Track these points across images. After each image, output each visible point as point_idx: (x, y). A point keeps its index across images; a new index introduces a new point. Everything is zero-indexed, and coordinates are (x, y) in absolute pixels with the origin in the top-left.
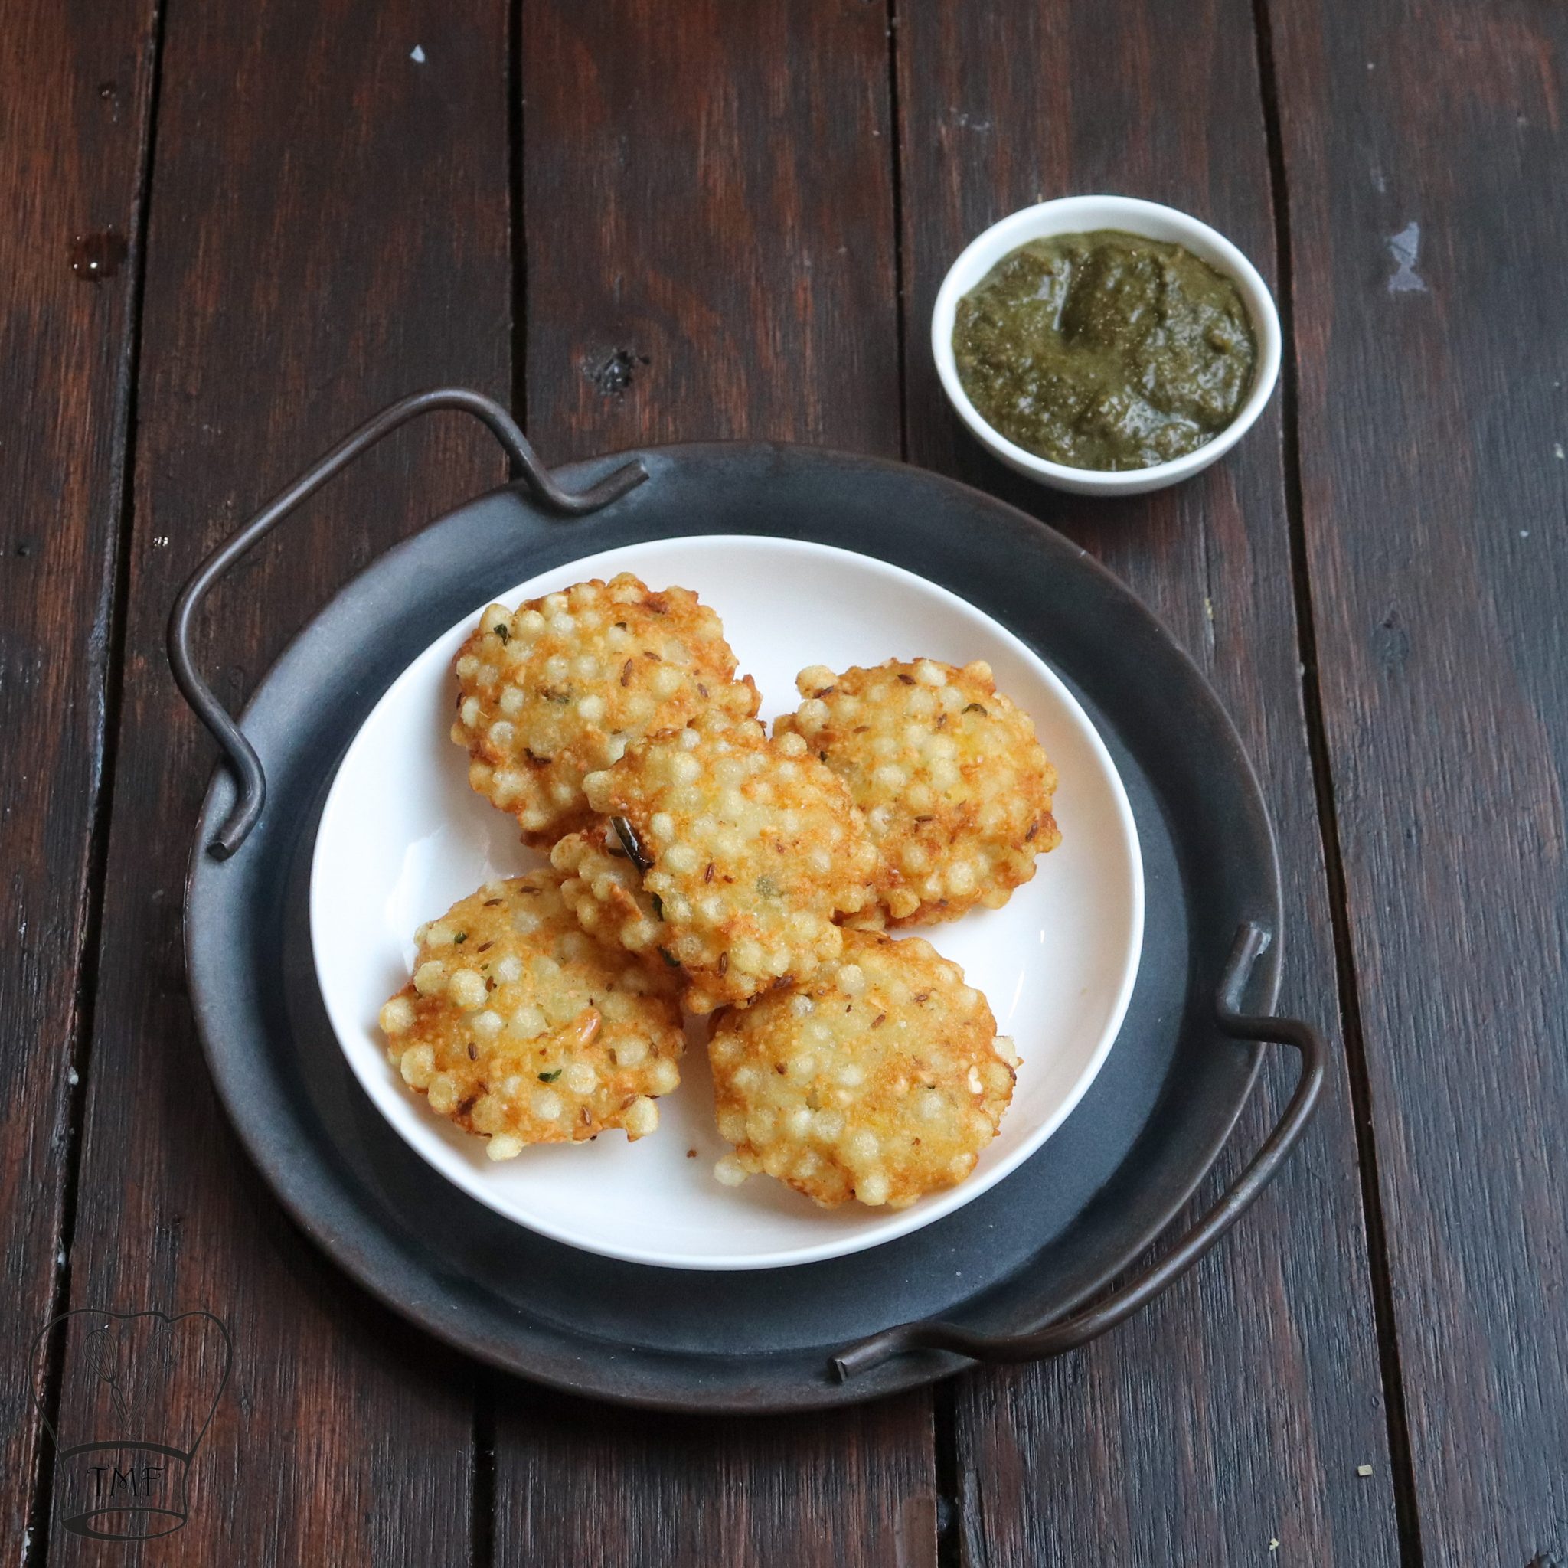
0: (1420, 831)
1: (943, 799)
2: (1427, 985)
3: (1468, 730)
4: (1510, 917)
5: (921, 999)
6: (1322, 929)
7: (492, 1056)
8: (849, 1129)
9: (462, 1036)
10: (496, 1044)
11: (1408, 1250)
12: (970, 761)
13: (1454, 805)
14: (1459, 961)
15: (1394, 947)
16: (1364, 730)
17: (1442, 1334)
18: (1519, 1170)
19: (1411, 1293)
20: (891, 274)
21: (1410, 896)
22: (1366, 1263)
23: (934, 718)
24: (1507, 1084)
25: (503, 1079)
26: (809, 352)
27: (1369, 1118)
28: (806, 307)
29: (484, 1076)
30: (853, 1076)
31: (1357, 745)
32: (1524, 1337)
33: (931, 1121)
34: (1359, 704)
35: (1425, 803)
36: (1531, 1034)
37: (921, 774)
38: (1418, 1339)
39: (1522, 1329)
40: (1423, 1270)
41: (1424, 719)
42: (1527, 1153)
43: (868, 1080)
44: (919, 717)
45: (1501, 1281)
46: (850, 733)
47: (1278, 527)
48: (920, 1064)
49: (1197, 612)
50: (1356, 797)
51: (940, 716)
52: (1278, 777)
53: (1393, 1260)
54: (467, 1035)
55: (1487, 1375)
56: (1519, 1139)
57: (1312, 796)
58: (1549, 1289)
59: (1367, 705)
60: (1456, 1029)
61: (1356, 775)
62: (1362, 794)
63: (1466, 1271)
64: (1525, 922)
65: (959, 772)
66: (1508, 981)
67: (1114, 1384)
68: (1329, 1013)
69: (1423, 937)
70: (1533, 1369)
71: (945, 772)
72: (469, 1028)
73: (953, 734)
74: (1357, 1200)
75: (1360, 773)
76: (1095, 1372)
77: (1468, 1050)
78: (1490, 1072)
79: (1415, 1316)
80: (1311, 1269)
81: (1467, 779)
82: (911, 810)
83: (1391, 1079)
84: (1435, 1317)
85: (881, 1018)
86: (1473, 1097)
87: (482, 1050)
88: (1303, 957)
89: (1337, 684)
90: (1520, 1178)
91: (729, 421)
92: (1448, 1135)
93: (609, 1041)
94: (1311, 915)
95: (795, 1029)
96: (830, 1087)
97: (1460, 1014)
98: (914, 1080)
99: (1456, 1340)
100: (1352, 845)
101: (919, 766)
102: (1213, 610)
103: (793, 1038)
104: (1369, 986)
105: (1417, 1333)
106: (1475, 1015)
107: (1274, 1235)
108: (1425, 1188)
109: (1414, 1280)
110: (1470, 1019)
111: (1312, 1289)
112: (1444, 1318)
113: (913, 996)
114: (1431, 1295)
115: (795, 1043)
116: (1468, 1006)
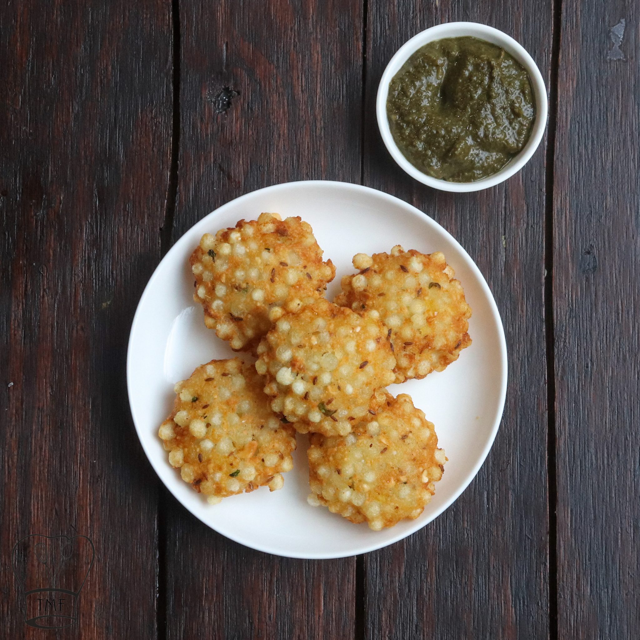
0: (592, 365)
1: (418, 334)
2: (588, 444)
3: (620, 312)
4: (629, 410)
5: (404, 437)
6: (542, 415)
7: (209, 461)
8: (367, 502)
9: (196, 449)
10: (211, 456)
11: (567, 576)
12: (432, 315)
13: (610, 352)
14: (604, 433)
15: (575, 425)
16: (572, 310)
17: (577, 615)
18: (620, 538)
19: (566, 595)
20: (361, 44)
21: (584, 398)
22: (548, 580)
23: (416, 291)
24: (619, 495)
25: (214, 473)
26: (319, 90)
27: (555, 510)
28: (318, 63)
29: (205, 471)
30: (370, 477)
31: (567, 318)
32: (613, 616)
33: (404, 499)
34: (570, 296)
35: (596, 350)
36: (632, 470)
37: (408, 321)
38: (567, 617)
39: (613, 614)
40: (572, 584)
41: (600, 305)
42: (624, 529)
43: (377, 480)
44: (409, 291)
45: (606, 590)
46: (376, 296)
47: (540, 197)
48: (401, 472)
49: (498, 242)
50: (564, 346)
51: (418, 290)
52: (529, 334)
53: (559, 579)
54: (198, 450)
55: (595, 635)
56: (621, 522)
57: (544, 345)
58: (626, 595)
59: (574, 297)
60: (599, 467)
61: (565, 334)
62: (568, 345)
63: (591, 585)
64: (636, 412)
65: (426, 321)
66: (625, 443)
67: (433, 634)
68: (542, 457)
69: (588, 420)
70: (615, 632)
71: (419, 321)
72: (199, 446)
73: (424, 300)
74: (546, 550)
75: (567, 333)
76: (425, 629)
77: (603, 478)
78: (612, 488)
79: (566, 606)
80: (523, 584)
81: (617, 337)
82: (402, 339)
83: (567, 491)
84: (575, 608)
85: (385, 449)
86: (603, 500)
87: (204, 458)
88: (532, 429)
89: (560, 285)
90: (620, 541)
91: (278, 129)
92: (590, 519)
93: (261, 455)
94: (538, 408)
95: (346, 452)
96: (360, 481)
97: (601, 459)
98: (398, 481)
99: (583, 617)
100: (560, 371)
101: (407, 317)
102: (506, 242)
103: (345, 457)
104: (561, 444)
105: (567, 614)
106: (608, 461)
107: (508, 567)
108: (577, 545)
109: (568, 589)
110: (606, 462)
111: (523, 592)
112: (579, 607)
113: (400, 437)
114: (574, 596)
115: (346, 459)
116: (606, 455)
